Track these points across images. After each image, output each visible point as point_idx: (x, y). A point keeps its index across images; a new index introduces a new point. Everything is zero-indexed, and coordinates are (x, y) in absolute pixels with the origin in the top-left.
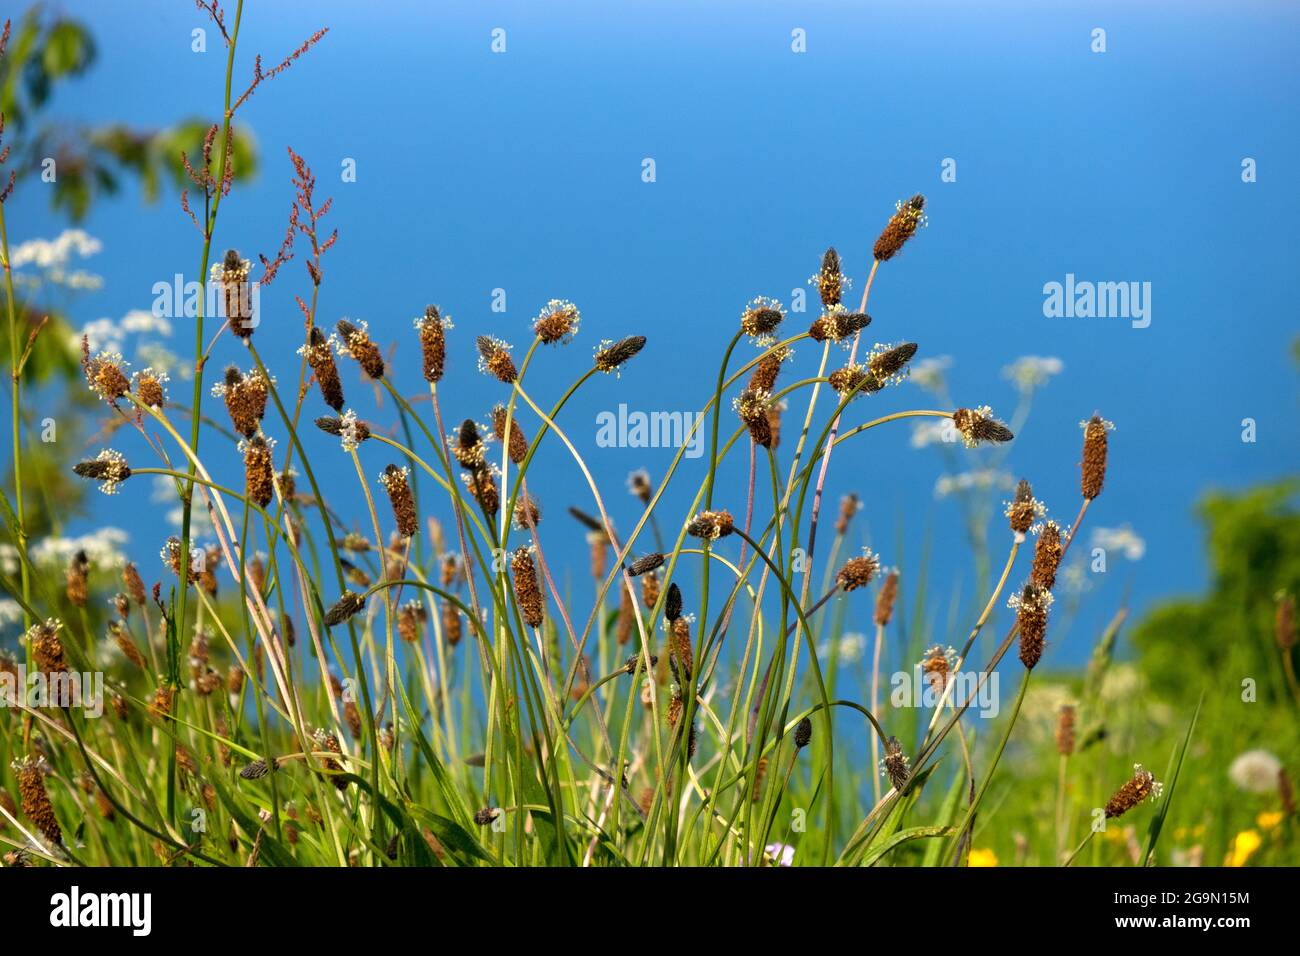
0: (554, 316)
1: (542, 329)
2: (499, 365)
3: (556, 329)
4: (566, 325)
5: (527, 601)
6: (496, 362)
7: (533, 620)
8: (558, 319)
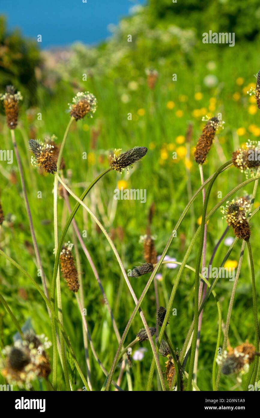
0: (81, 104)
1: (73, 113)
2: (45, 162)
3: (83, 112)
4: (88, 108)
5: (69, 278)
6: (43, 160)
7: (74, 289)
8: (83, 105)
